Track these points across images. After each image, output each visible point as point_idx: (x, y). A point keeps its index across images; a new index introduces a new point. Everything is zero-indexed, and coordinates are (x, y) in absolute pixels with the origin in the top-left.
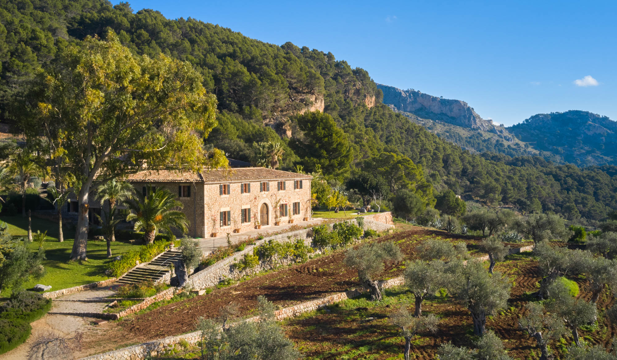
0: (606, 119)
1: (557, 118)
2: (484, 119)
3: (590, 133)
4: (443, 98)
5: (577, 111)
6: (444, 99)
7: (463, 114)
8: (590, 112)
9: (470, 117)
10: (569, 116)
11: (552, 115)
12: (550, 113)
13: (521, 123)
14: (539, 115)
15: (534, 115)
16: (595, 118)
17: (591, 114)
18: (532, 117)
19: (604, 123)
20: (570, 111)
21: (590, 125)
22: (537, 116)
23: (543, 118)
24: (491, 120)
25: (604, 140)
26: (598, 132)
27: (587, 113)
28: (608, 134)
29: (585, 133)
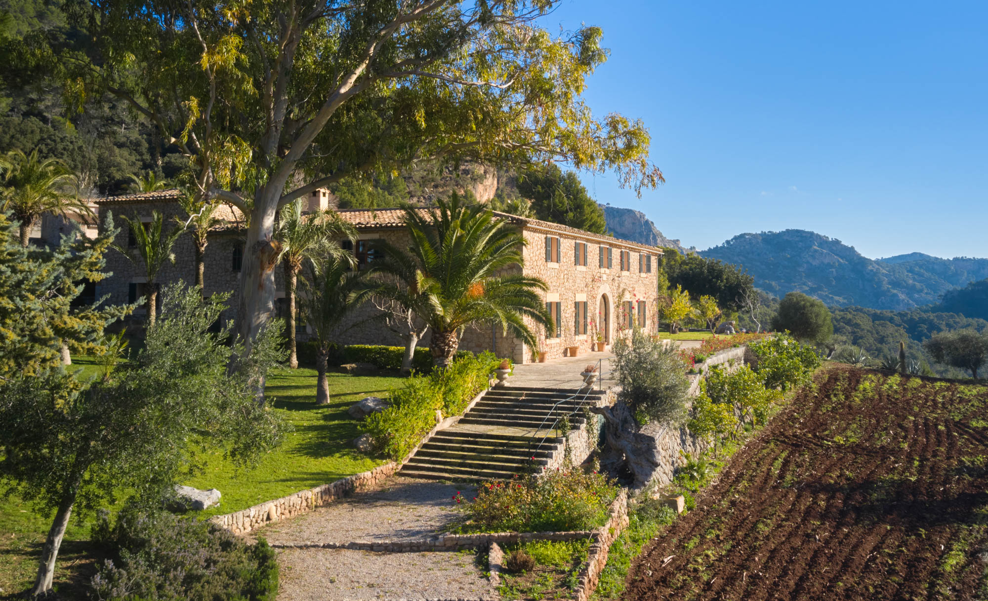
0: (837, 242)
1: (769, 239)
2: (668, 238)
3: (815, 263)
4: (611, 206)
5: (798, 231)
6: (612, 208)
7: (638, 231)
8: (816, 232)
9: (648, 235)
10: (785, 238)
11: (763, 234)
12: (759, 232)
13: (720, 245)
14: (745, 234)
15: (738, 234)
16: (823, 241)
17: (817, 235)
18: (736, 238)
19: (834, 248)
20: (788, 230)
21: (816, 251)
22: (742, 236)
23: (750, 239)
24: (678, 240)
25: (835, 273)
26: (826, 261)
27: (812, 233)
28: (840, 264)
29: (808, 262)
